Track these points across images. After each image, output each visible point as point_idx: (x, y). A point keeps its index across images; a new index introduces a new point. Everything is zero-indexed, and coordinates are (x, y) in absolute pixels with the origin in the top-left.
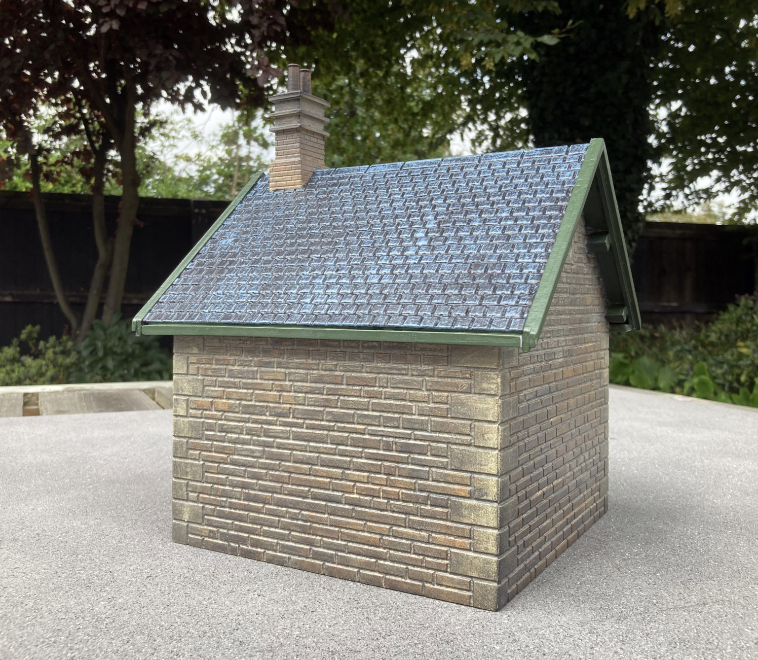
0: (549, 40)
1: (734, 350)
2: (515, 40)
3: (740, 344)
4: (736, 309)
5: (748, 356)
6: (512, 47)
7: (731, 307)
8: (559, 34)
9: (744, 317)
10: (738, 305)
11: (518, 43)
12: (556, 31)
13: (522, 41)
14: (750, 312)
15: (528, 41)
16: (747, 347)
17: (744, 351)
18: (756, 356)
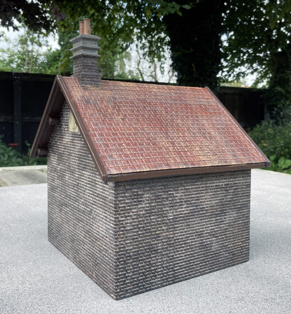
0: (187, 7)
1: (261, 144)
2: (172, 6)
3: (263, 141)
4: (260, 126)
5: (266, 147)
6: (170, 9)
7: (258, 126)
8: (192, 5)
9: (264, 130)
10: (261, 125)
11: (173, 7)
12: (192, 4)
13: (175, 6)
14: (266, 128)
15: (178, 7)
16: (267, 143)
17: (265, 145)
18: (270, 147)
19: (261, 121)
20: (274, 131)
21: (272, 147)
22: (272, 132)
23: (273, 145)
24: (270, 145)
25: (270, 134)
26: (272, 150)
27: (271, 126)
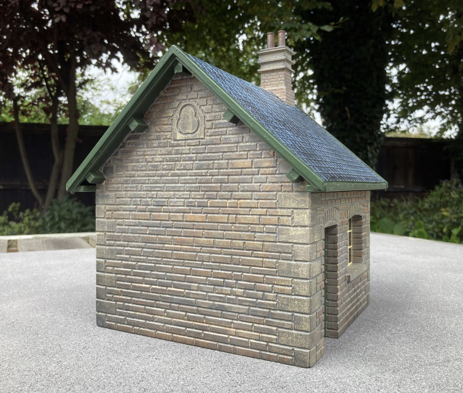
0: (328, 28)
1: (439, 213)
2: (307, 27)
3: (443, 209)
4: (440, 189)
5: (447, 217)
6: (305, 32)
7: (437, 188)
8: (335, 25)
9: (445, 194)
10: (441, 186)
11: (309, 30)
12: (333, 23)
13: (311, 28)
14: (448, 190)
15: (315, 29)
16: (447, 211)
17: (445, 213)
18: (453, 216)
19: (440, 181)
20: (460, 195)
21: (456, 216)
22: (457, 196)
23: (457, 213)
24: (451, 214)
25: (454, 199)
26: (455, 220)
27: (454, 187)
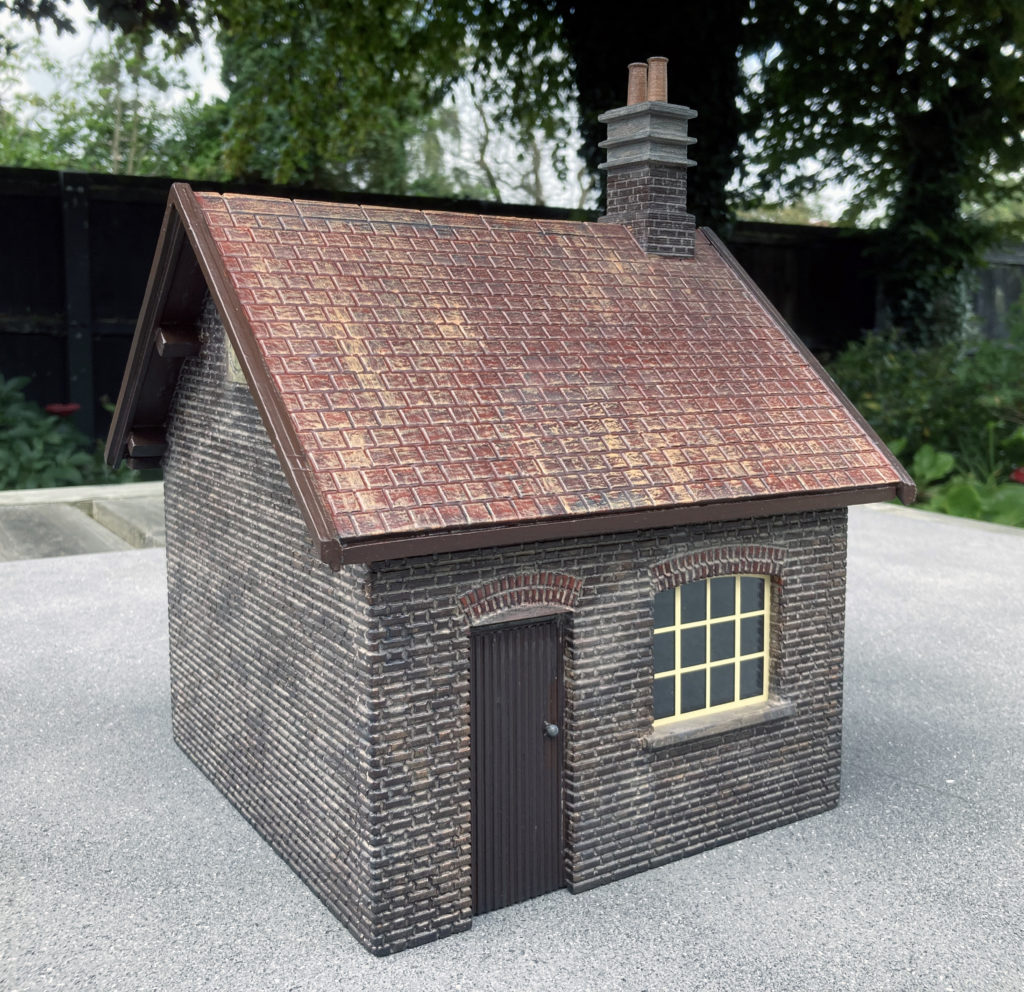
3: (867, 396)
4: (860, 348)
5: (878, 413)
7: (853, 346)
9: (871, 361)
10: (863, 343)
14: (879, 352)
16: (878, 401)
17: (873, 406)
18: (889, 413)
19: (863, 331)
20: (903, 364)
21: (897, 412)
22: (897, 366)
23: (897, 406)
24: (887, 408)
25: (891, 372)
26: (895, 423)
27: (893, 346)
